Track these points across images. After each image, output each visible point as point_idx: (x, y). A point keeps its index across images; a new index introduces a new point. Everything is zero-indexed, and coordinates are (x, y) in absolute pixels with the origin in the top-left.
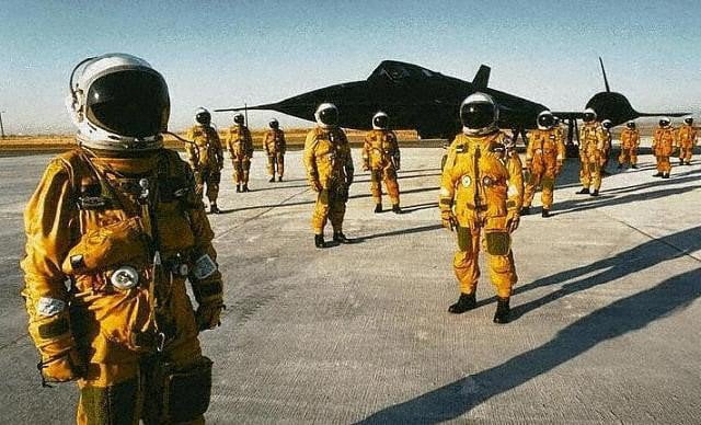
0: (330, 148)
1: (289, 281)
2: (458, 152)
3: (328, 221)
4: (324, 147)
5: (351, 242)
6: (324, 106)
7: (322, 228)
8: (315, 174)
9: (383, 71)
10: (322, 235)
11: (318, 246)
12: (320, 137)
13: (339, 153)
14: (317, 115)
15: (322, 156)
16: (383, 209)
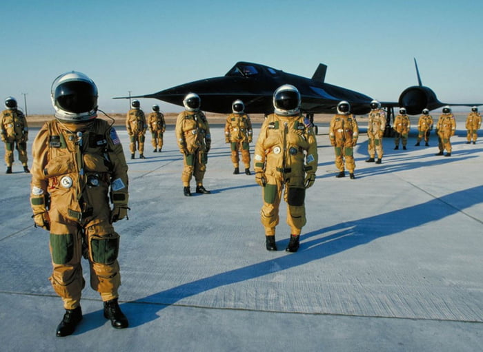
0: (194, 125)
1: (165, 215)
2: (270, 128)
3: (193, 177)
4: (189, 125)
5: (209, 192)
6: (190, 96)
7: (189, 182)
8: (184, 144)
9: (237, 70)
10: (189, 187)
11: (186, 195)
12: (187, 117)
13: (201, 130)
14: (184, 102)
15: (188, 131)
16: (240, 171)
